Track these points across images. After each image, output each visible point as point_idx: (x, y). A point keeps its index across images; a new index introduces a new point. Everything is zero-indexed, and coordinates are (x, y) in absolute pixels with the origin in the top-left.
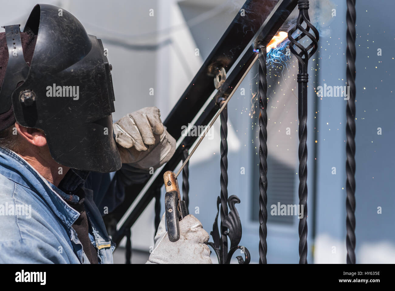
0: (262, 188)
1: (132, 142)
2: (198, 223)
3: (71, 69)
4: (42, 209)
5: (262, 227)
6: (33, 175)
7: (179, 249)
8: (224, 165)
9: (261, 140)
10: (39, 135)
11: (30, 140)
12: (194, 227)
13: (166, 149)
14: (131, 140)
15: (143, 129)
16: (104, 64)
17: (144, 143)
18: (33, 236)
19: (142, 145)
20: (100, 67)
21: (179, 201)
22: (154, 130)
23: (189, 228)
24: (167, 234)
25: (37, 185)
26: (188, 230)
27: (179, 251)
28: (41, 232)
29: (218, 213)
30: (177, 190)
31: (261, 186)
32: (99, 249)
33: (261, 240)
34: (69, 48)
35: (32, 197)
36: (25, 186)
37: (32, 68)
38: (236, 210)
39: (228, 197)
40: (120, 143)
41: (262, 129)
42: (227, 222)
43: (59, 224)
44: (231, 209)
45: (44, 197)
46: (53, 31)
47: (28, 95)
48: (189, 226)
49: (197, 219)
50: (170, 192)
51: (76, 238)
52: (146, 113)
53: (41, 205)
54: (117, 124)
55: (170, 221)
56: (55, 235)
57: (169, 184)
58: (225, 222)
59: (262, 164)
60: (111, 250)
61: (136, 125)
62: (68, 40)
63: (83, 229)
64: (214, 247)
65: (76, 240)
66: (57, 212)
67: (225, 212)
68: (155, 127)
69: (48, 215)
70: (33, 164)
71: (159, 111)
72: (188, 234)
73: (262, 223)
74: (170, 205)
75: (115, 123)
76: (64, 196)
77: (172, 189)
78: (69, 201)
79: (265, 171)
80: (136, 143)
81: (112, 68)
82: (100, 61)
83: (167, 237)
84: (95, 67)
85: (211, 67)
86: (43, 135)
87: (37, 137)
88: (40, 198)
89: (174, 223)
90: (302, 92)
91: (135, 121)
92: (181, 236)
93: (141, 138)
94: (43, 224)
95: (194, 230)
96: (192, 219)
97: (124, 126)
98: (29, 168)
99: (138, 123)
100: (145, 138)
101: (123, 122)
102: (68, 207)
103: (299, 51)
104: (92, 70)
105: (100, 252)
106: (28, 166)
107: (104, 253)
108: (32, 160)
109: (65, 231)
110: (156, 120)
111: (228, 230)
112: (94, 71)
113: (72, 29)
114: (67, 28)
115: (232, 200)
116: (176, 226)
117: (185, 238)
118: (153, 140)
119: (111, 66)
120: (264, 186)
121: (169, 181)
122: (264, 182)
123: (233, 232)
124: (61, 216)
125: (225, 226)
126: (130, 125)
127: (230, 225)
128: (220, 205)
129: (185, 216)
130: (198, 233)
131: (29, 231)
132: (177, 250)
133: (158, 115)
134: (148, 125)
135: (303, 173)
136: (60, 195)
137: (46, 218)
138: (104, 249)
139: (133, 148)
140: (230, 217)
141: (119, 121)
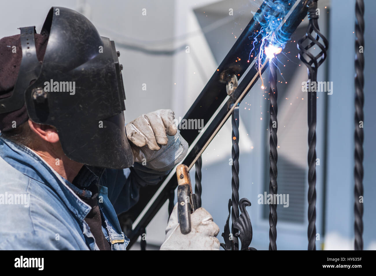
0: (273, 192)
1: (145, 141)
2: (209, 217)
3: (82, 68)
4: (56, 203)
5: (272, 229)
6: (47, 171)
7: (190, 242)
8: (235, 169)
9: (271, 145)
10: (52, 132)
11: (43, 136)
12: (205, 220)
13: (178, 151)
14: (144, 139)
15: (157, 128)
16: (114, 63)
17: (157, 143)
18: (45, 228)
19: (155, 145)
20: (110, 66)
21: (191, 194)
22: (168, 131)
23: (200, 221)
24: (178, 226)
25: (50, 180)
26: (199, 223)
27: (190, 244)
28: (54, 224)
29: (230, 215)
30: (189, 183)
31: (271, 190)
32: (112, 243)
33: (271, 242)
34: (80, 48)
35: (46, 191)
36: (39, 181)
37: (44, 66)
38: (246, 213)
39: (239, 200)
40: (134, 142)
41: (272, 135)
42: (238, 224)
43: (72, 218)
44: (242, 211)
45: (58, 191)
46: (64, 32)
47: (40, 93)
48: (201, 219)
49: (208, 213)
50: (182, 185)
51: (89, 232)
52: (161, 115)
53: (54, 200)
54: (132, 124)
55: (182, 214)
56: (68, 228)
57: (182, 177)
58: (236, 224)
59: (272, 168)
60: (125, 246)
61: (151, 125)
62: (79, 40)
63: (96, 224)
64: (225, 247)
65: (88, 233)
66: (69, 206)
67: (237, 214)
68: (169, 128)
69: (61, 209)
70: (47, 160)
71: (173, 114)
72: (200, 227)
73: (272, 225)
74: (182, 198)
75: (130, 123)
76: (78, 191)
77: (184, 183)
78: (82, 196)
79: (275, 175)
80: (150, 142)
81: (122, 68)
82: (110, 61)
83: (179, 229)
84: (105, 66)
85: (224, 74)
86: (56, 132)
87: (50, 133)
88: (54, 193)
89: (186, 216)
90: (312, 100)
91: (149, 122)
92: (193, 229)
93: (155, 138)
94: (56, 217)
95: (205, 223)
96: (203, 212)
97: (139, 126)
98: (43, 164)
99: (152, 123)
100: (158, 138)
101: (138, 122)
102: (79, 202)
103: (308, 60)
104: (103, 69)
105: (113, 247)
106: (42, 162)
107: (117, 248)
108: (46, 156)
109: (78, 225)
110: (170, 121)
111: (239, 232)
112: (104, 70)
113: (83, 30)
114: (78, 28)
115: (243, 203)
116: (187, 219)
117: (196, 231)
118: (166, 140)
119: (122, 66)
120: (274, 190)
121: (182, 175)
122: (274, 186)
123: (244, 233)
124: (74, 210)
125: (236, 228)
126: (144, 125)
127: (241, 227)
128: (231, 207)
129: (197, 209)
130: (209, 226)
131: (41, 224)
132: (188, 243)
133: (172, 117)
134: (162, 126)
135: (312, 178)
136: (73, 190)
137: (59, 212)
138: (118, 244)
139: (146, 146)
140: (241, 219)
141: (135, 121)
